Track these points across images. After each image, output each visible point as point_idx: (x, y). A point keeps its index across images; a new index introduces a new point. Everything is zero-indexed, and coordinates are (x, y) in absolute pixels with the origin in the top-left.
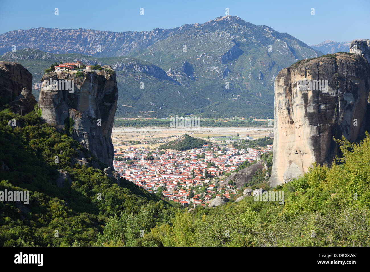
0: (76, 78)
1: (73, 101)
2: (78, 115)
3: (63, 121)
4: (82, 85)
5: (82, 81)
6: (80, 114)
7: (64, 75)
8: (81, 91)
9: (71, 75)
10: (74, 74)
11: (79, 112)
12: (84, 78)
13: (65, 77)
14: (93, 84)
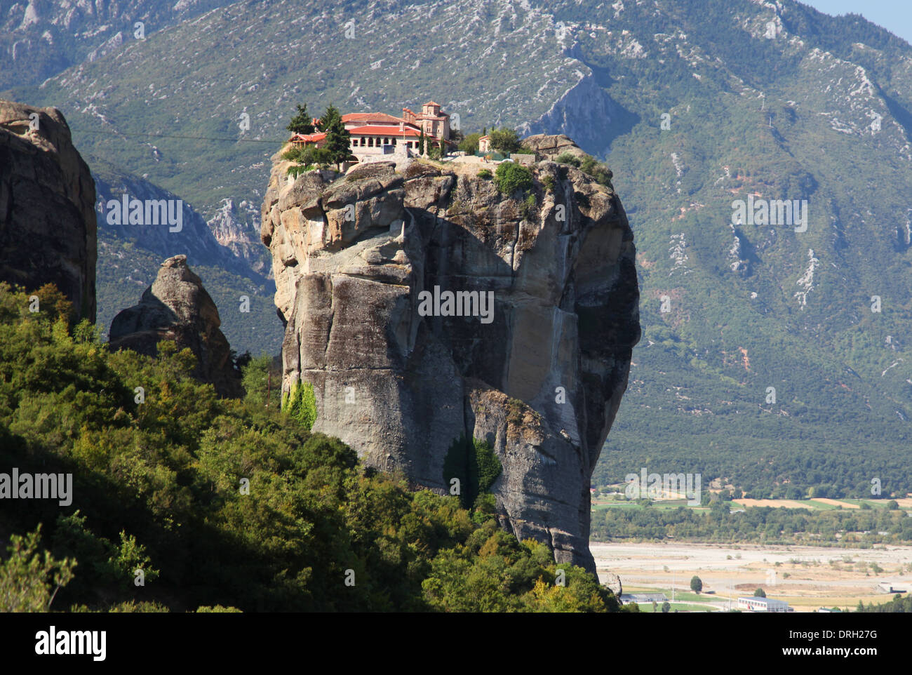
0: (498, 199)
1: (476, 341)
2: (518, 422)
3: (442, 462)
4: (531, 243)
5: (532, 218)
6: (528, 418)
7: (428, 184)
8: (523, 282)
9: (466, 183)
10: (487, 176)
11: (523, 409)
12: (540, 202)
13: (432, 191)
14: (573, 240)
